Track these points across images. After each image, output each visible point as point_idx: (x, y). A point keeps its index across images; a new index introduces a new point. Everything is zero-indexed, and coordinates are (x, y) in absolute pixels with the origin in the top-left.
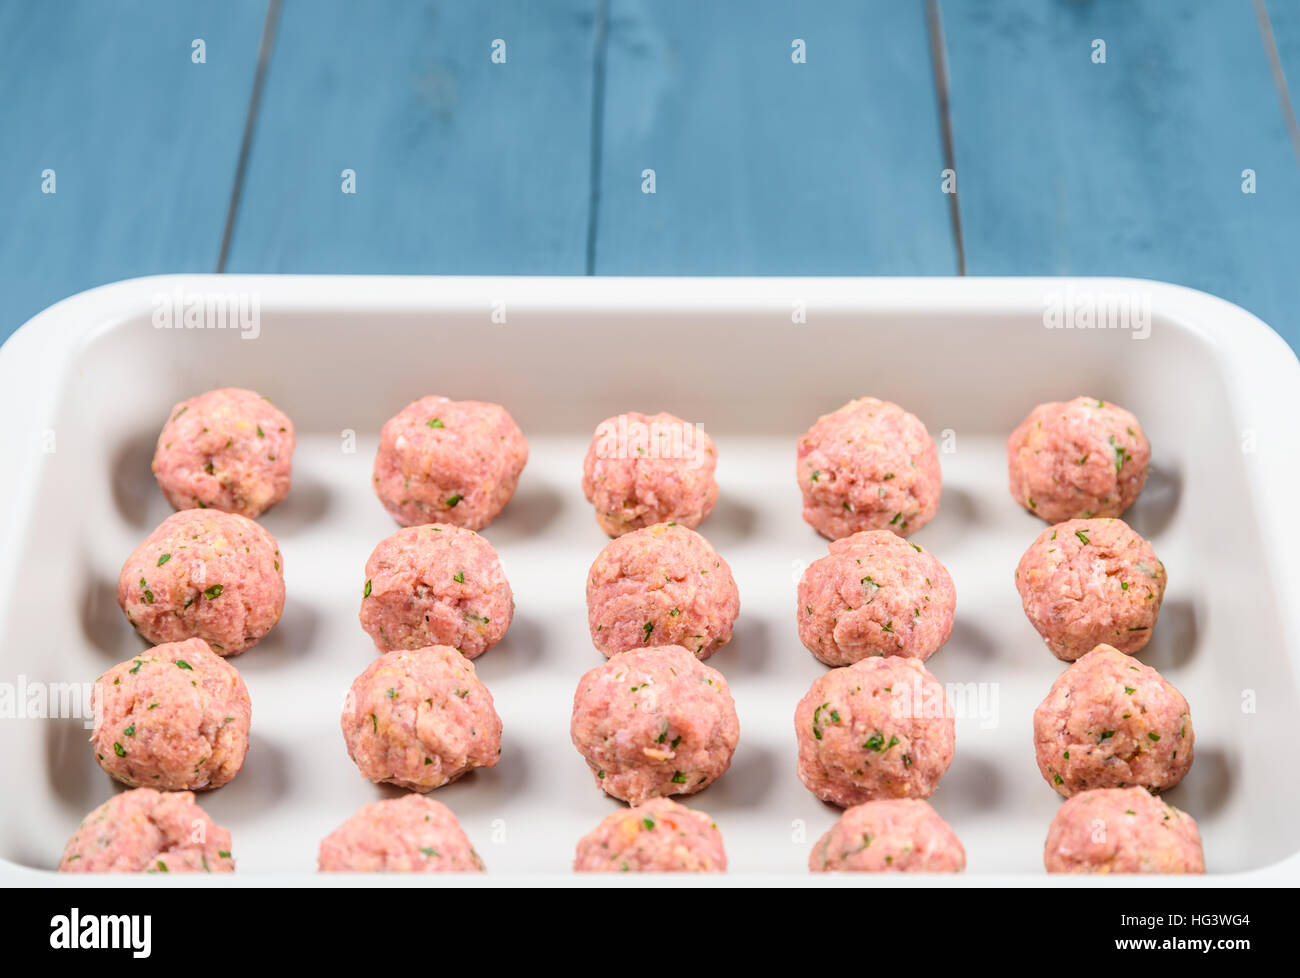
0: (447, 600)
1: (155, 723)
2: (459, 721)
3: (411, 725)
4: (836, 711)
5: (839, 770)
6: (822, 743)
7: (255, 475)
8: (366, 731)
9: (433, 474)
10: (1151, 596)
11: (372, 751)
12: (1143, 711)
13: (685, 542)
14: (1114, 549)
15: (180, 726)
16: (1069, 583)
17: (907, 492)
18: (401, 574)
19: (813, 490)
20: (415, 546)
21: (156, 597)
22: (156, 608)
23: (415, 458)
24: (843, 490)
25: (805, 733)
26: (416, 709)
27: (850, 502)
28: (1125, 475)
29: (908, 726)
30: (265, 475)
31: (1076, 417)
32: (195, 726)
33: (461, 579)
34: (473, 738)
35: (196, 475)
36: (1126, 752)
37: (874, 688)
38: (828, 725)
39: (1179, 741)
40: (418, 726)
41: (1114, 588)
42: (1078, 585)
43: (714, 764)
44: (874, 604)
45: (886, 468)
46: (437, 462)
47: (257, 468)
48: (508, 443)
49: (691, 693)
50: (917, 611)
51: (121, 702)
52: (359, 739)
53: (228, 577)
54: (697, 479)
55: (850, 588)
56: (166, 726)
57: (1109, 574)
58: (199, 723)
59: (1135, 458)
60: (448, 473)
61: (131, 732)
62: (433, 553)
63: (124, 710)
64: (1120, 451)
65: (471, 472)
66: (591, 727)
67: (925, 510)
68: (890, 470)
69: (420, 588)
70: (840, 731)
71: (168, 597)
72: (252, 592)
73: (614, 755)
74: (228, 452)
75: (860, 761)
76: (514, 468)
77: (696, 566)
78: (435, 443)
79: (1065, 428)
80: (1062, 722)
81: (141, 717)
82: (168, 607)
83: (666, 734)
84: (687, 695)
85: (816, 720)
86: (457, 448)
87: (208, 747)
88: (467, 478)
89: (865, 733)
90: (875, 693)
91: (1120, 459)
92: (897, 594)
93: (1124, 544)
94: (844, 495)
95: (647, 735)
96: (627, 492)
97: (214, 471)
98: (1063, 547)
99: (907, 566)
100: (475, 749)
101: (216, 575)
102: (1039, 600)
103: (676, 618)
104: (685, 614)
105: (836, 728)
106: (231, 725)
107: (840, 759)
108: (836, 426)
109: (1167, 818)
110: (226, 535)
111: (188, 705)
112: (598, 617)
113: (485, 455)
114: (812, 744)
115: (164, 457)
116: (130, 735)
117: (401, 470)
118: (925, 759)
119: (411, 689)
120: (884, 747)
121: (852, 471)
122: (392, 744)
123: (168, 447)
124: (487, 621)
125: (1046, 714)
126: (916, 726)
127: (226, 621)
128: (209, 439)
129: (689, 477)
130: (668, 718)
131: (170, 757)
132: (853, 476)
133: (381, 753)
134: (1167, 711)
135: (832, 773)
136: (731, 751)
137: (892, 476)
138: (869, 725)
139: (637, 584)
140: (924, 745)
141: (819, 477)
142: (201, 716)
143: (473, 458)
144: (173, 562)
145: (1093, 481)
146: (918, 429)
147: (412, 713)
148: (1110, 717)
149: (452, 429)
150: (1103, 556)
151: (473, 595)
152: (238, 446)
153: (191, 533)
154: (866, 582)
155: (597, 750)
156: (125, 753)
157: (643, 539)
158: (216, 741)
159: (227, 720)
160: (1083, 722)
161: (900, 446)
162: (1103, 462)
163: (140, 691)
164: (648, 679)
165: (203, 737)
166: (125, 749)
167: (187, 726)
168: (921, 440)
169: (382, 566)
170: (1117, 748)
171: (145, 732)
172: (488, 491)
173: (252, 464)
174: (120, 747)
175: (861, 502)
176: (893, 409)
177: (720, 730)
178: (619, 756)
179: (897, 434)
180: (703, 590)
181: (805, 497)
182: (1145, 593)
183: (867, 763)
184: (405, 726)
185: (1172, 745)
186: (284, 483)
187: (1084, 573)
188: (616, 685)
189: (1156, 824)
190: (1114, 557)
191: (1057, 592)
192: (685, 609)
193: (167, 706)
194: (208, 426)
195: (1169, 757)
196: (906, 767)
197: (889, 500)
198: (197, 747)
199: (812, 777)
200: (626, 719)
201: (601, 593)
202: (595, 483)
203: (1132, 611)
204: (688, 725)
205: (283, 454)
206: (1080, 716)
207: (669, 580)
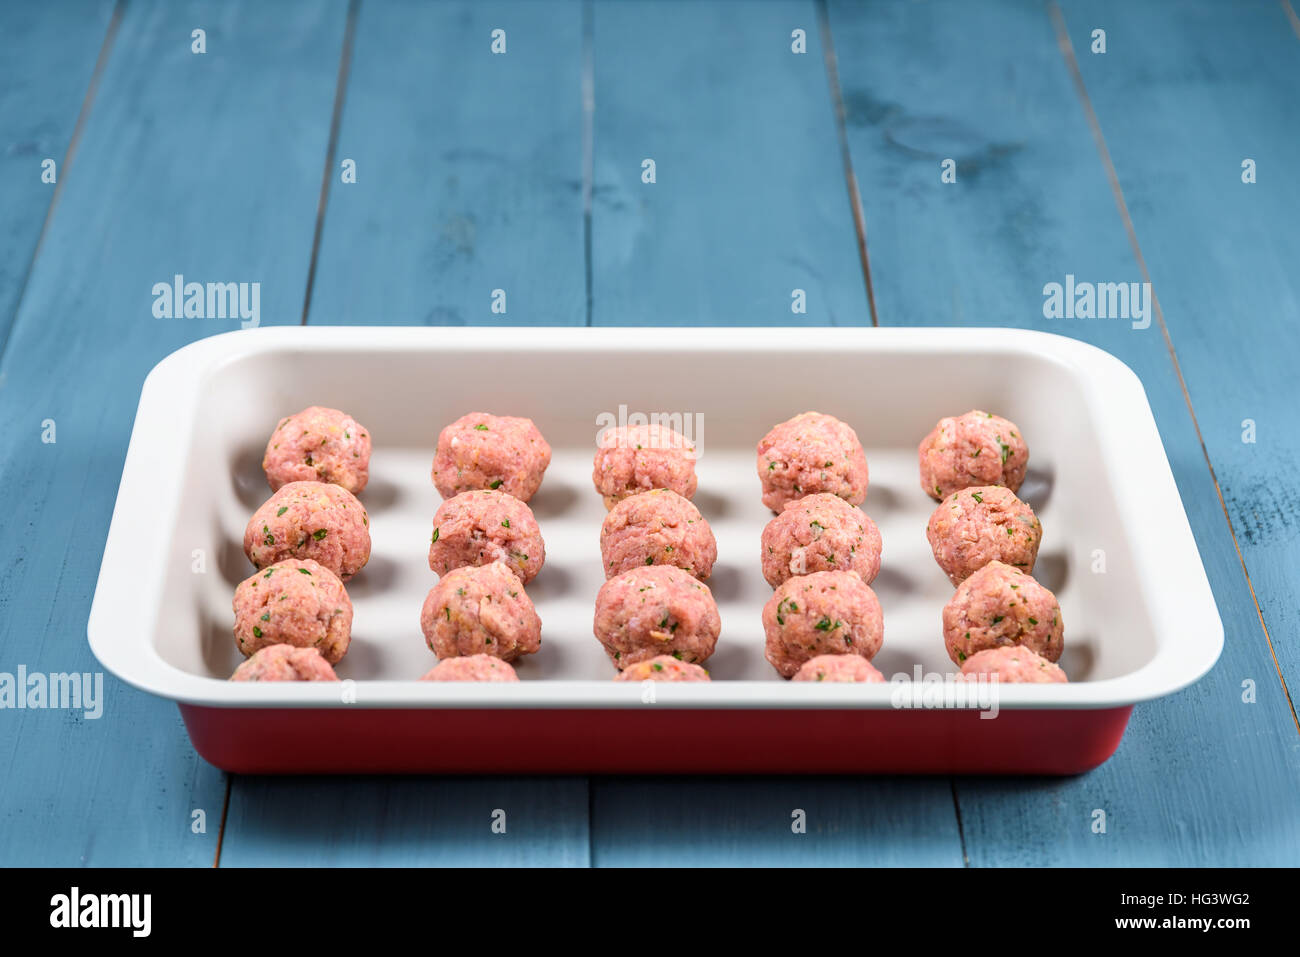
0: (497, 540)
1: (284, 610)
2: (511, 612)
3: (475, 613)
4: (794, 603)
5: (798, 647)
6: (784, 627)
7: (344, 466)
8: (441, 621)
9: (480, 463)
10: (1030, 540)
11: (446, 635)
12: (1025, 601)
13: (676, 501)
14: (1002, 504)
15: (304, 612)
16: (968, 529)
17: (843, 478)
18: (461, 522)
19: (771, 477)
20: (472, 503)
21: (276, 539)
22: (276, 548)
23: (466, 453)
24: (793, 475)
25: (771, 622)
26: (479, 603)
27: (799, 484)
28: (1009, 467)
29: (848, 614)
30: (351, 467)
31: (970, 423)
32: (314, 613)
33: (507, 525)
34: (521, 627)
35: (299, 466)
36: (1013, 632)
37: (822, 587)
38: (789, 613)
39: (1052, 628)
40: (481, 613)
41: (1002, 533)
42: (974, 531)
43: (703, 647)
44: (821, 541)
45: (826, 458)
46: (483, 454)
47: (345, 461)
48: (535, 444)
49: (685, 593)
50: (853, 548)
51: (258, 597)
52: (436, 628)
53: (330, 524)
54: (682, 468)
55: (803, 530)
56: (293, 612)
57: (998, 523)
58: (317, 612)
59: (1016, 453)
60: (491, 462)
61: (266, 619)
62: (486, 507)
63: (261, 602)
64: (1005, 448)
65: (509, 462)
66: (610, 617)
67: (856, 493)
68: (830, 460)
69: (476, 532)
70: (798, 617)
71: (285, 539)
72: (348, 537)
73: (628, 638)
74: (323, 448)
75: (813, 638)
76: (540, 465)
77: (684, 518)
78: (481, 440)
79: (963, 431)
80: (964, 612)
81: (274, 607)
82: (285, 547)
83: (667, 620)
84: (682, 594)
85: (779, 611)
86: (499, 444)
87: (324, 630)
88: (506, 467)
89: (816, 618)
90: (823, 591)
91: (1005, 454)
92: (838, 534)
93: (1009, 503)
94: (794, 479)
95: (653, 621)
96: (628, 477)
97: (313, 463)
98: (963, 504)
99: (845, 515)
100: (522, 636)
101: (322, 521)
102: (945, 543)
103: (670, 553)
104: (677, 550)
105: (795, 615)
106: (340, 615)
107: (797, 638)
108: (786, 430)
109: (1043, 665)
110: (327, 495)
111: (309, 597)
112: (610, 556)
113: (520, 451)
114: (777, 629)
115: (273, 454)
116: (266, 620)
117: (455, 463)
118: (861, 639)
119: (475, 589)
120: (831, 627)
121: (800, 461)
122: (461, 628)
123: (276, 447)
124: (526, 558)
125: (952, 608)
126: (854, 615)
127: (329, 558)
128: (309, 439)
129: (675, 466)
130: (668, 608)
131: (296, 635)
132: (801, 465)
133: (453, 636)
134: (1043, 603)
135: (791, 650)
136: (716, 639)
137: (831, 464)
138: (819, 612)
139: (640, 529)
140: (860, 629)
141: (776, 466)
142: (318, 606)
143: (511, 452)
144: (290, 512)
145: (984, 469)
146: (849, 433)
147: (477, 606)
148: (1000, 607)
149: (494, 431)
150: (993, 510)
151: (516, 537)
152: (331, 444)
153: (302, 494)
154: (813, 525)
155: (615, 635)
156: (262, 634)
157: (644, 497)
158: (330, 626)
159: (338, 612)
160: (980, 610)
161: (837, 444)
162: (993, 455)
163: (272, 589)
164: (652, 584)
165: (320, 622)
166: (262, 630)
167: (309, 612)
168: (852, 440)
169: (446, 517)
170: (1006, 629)
171: (277, 617)
172: (522, 479)
173: (341, 457)
174: (258, 629)
175: (807, 484)
176: (829, 419)
177: (706, 622)
178: (631, 639)
179: (834, 436)
180: (690, 534)
181: (764, 484)
182: (1025, 537)
183: (818, 640)
184: (471, 614)
185: (1047, 629)
186: (364, 476)
187: (979, 523)
188: (628, 587)
189: (1035, 669)
190: (1001, 511)
191: (958, 536)
192: (677, 546)
193: (294, 598)
194: (308, 430)
195: (1045, 639)
196: (847, 645)
197: (829, 482)
198: (316, 628)
199: (776, 654)
200: (636, 610)
201: (613, 538)
202: (604, 472)
203: (1016, 550)
204: (684, 614)
205: (364, 453)
206: (977, 606)
207: (664, 526)
